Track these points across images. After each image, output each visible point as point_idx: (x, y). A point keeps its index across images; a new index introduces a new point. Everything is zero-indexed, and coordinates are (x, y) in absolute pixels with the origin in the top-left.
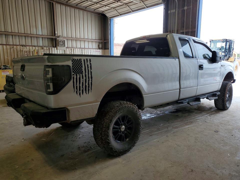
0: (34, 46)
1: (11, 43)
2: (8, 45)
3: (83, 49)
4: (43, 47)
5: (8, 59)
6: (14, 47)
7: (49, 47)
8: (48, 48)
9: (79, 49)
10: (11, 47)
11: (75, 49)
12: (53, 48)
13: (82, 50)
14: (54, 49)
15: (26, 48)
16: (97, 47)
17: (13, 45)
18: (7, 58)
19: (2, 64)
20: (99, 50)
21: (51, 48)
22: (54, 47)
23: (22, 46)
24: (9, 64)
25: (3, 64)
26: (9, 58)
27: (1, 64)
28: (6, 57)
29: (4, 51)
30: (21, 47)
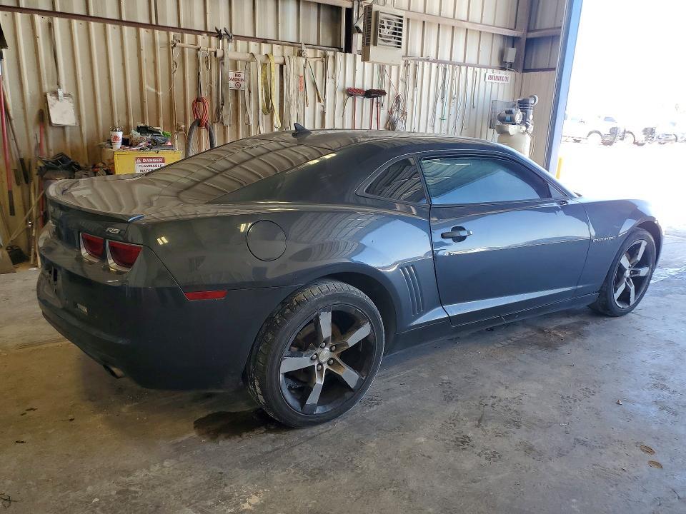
0: (265, 41)
1: (172, 23)
2: (158, 27)
3: (449, 67)
4: (303, 47)
5: (157, 95)
6: (182, 38)
7: (324, 50)
8: (319, 53)
9: (434, 65)
10: (172, 38)
11: (420, 63)
12: (340, 56)
13: (445, 69)
14: (342, 60)
15: (231, 45)
16: (496, 62)
17: (178, 29)
18: (154, 90)
19: (131, 122)
20: (503, 74)
21: (330, 54)
22: (341, 50)
23: (219, 35)
24: (161, 120)
25: (135, 122)
26: (160, 93)
27: (128, 120)
28: (149, 88)
29: (139, 56)
30: (213, 39)
